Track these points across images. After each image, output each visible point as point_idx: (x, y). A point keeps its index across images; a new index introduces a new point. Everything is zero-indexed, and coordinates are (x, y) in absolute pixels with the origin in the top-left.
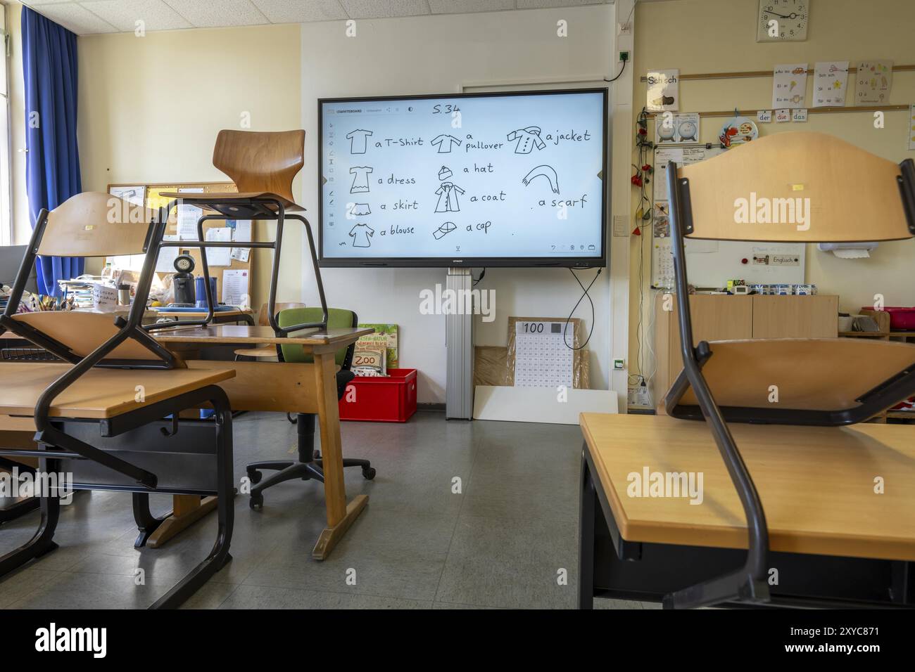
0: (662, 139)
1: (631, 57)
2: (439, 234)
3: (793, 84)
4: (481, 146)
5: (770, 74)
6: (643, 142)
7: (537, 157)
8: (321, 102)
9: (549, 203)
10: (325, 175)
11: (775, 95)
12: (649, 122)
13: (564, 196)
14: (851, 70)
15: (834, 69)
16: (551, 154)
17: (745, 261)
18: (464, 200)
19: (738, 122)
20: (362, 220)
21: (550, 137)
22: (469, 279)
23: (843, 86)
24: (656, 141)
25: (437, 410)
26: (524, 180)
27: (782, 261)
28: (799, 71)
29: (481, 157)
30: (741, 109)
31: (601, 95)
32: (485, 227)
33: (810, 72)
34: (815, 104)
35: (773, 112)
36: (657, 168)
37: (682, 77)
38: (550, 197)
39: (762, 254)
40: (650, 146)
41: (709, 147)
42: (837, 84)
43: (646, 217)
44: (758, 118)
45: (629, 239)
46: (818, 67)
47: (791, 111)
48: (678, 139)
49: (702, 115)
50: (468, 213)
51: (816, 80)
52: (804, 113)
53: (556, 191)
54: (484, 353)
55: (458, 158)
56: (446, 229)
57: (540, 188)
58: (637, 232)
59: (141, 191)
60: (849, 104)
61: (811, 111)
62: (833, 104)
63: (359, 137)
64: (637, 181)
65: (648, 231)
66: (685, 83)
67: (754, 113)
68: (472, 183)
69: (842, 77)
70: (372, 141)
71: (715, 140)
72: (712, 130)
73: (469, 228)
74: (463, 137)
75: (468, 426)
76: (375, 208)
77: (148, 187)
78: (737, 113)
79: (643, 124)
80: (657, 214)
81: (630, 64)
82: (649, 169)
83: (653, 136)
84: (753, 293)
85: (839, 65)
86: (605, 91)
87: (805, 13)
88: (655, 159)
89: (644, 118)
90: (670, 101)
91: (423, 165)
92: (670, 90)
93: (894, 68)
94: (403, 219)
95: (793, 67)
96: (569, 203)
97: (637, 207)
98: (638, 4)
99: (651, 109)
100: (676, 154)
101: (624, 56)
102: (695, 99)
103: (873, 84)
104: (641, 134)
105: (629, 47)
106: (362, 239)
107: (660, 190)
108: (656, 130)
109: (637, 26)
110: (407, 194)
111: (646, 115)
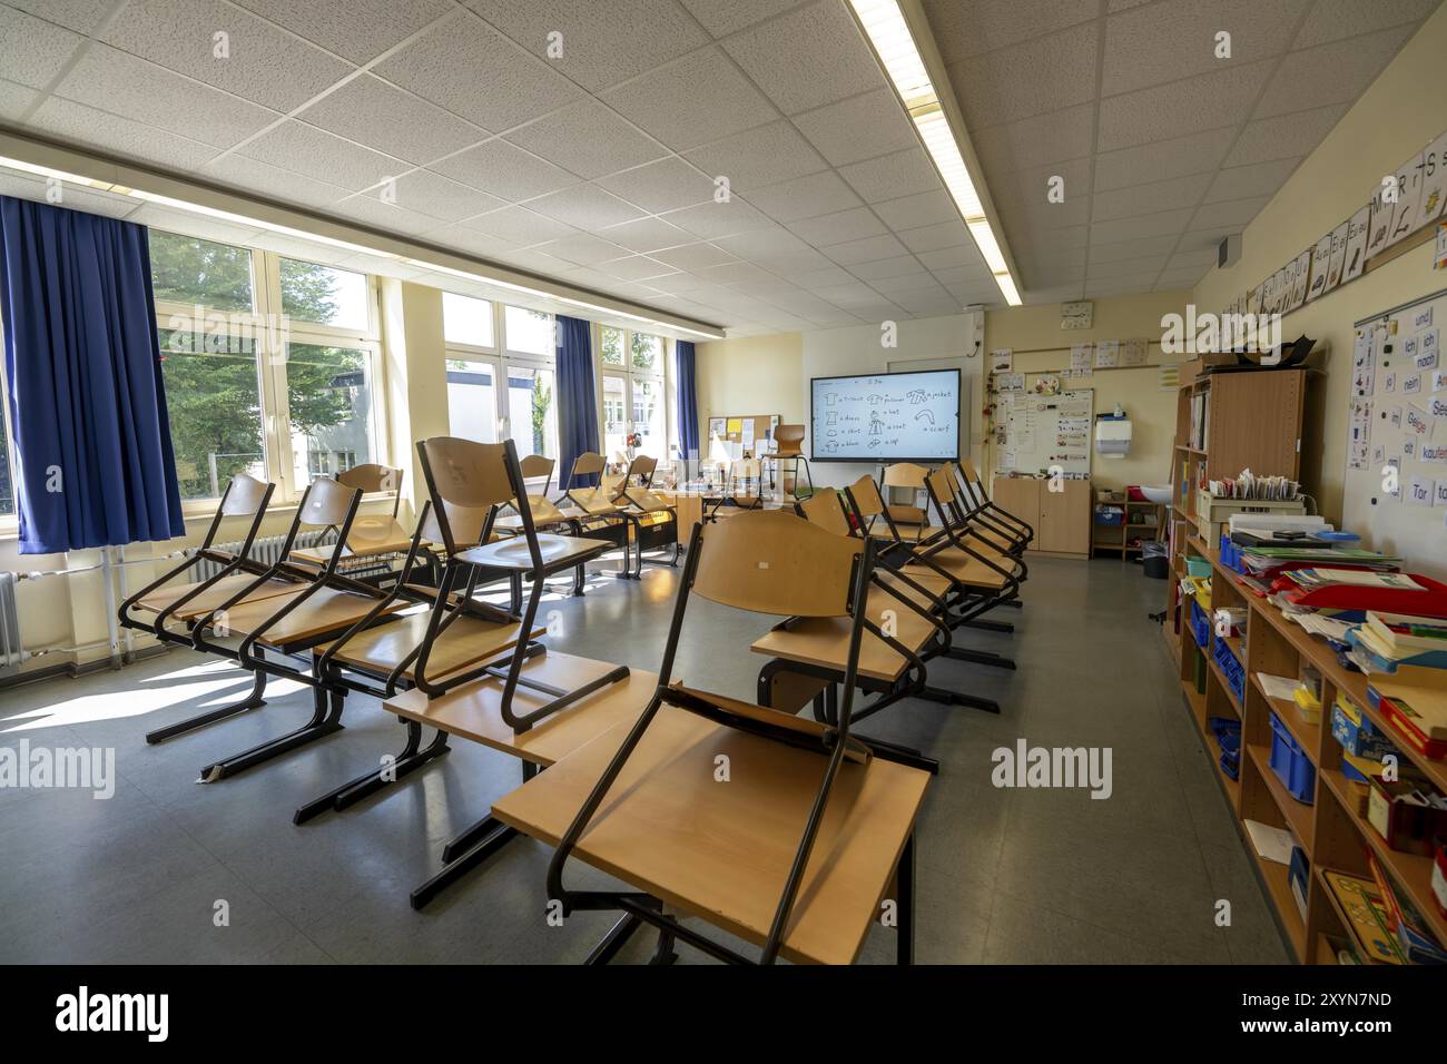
0: (1002, 388)
1: (982, 343)
2: (871, 446)
3: (1083, 355)
4: (893, 400)
5: (1069, 349)
6: (991, 390)
7: (922, 405)
8: (812, 380)
9: (929, 430)
10: (815, 416)
11: (1072, 361)
12: (994, 378)
13: (936, 426)
14: (1120, 345)
15: (1110, 345)
16: (931, 404)
17: (1052, 458)
18: (884, 428)
20: (833, 438)
21: (929, 395)
23: (1115, 354)
24: (998, 389)
26: (916, 418)
27: (1075, 458)
28: (1087, 347)
29: (893, 406)
30: (1051, 370)
32: (895, 442)
33: (1094, 347)
34: (1098, 366)
35: (1071, 371)
36: (999, 405)
37: (1014, 353)
38: (929, 426)
39: (1064, 455)
40: (995, 392)
41: (1030, 393)
42: (1112, 354)
43: (993, 432)
44: (1060, 375)
45: (980, 446)
46: (1098, 344)
47: (1082, 370)
48: (1011, 387)
49: (1027, 374)
50: (886, 435)
51: (1098, 352)
52: (1090, 371)
53: (933, 423)
55: (881, 407)
56: (875, 443)
57: (925, 422)
58: (986, 441)
59: (724, 420)
60: (1120, 365)
61: (1094, 370)
62: (1110, 365)
63: (831, 397)
64: (987, 412)
65: (994, 440)
66: (1016, 356)
67: (1059, 372)
68: (888, 420)
69: (1115, 349)
70: (837, 399)
71: (1034, 389)
72: (1033, 383)
73: (887, 443)
74: (884, 396)
76: (839, 432)
77: (728, 419)
78: (1048, 372)
79: (991, 380)
80: (998, 430)
81: (981, 347)
82: (994, 406)
83: (997, 385)
85: (1112, 342)
86: (959, 370)
87: (1090, 312)
88: (997, 400)
89: (991, 377)
90: (1006, 366)
91: (863, 411)
92: (1007, 360)
93: (1149, 343)
94: (853, 438)
95: (1083, 345)
96: (940, 429)
97: (986, 427)
98: (986, 313)
99: (995, 371)
100: (1010, 397)
101: (978, 344)
102: (1022, 365)
103: (1136, 353)
104: (989, 386)
105: (980, 337)
106: (832, 448)
107: (1000, 417)
108: (998, 383)
109: (987, 326)
110: (855, 425)
111: (992, 374)
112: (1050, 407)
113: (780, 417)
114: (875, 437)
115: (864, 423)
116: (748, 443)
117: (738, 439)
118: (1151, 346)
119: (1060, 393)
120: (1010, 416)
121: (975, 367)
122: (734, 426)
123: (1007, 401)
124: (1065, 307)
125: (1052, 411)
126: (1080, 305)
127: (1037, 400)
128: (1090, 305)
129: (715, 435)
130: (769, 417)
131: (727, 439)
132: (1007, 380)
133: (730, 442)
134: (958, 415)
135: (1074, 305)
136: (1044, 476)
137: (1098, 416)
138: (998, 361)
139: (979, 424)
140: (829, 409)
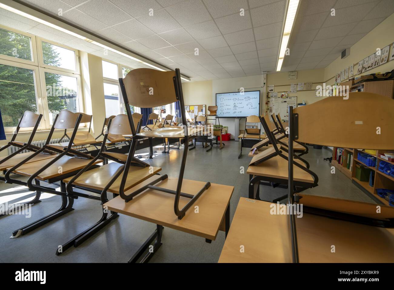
0: (271, 96)
2: (234, 113)
3: (294, 87)
5: (290, 85)
6: (268, 97)
7: (249, 101)
8: (216, 94)
9: (251, 108)
10: (217, 105)
11: (291, 89)
12: (269, 93)
13: (253, 107)
14: (305, 84)
15: (302, 84)
16: (251, 101)
17: (285, 116)
19: (283, 93)
20: (222, 111)
21: (251, 98)
22: (238, 120)
23: (303, 87)
24: (270, 97)
25: (234, 140)
26: (247, 105)
28: (295, 85)
29: (240, 101)
30: (285, 91)
31: (259, 92)
32: (241, 112)
33: (297, 84)
34: (298, 90)
35: (291, 91)
36: (270, 101)
40: (269, 98)
41: (279, 98)
42: (302, 87)
43: (268, 109)
44: (288, 92)
46: (298, 84)
47: (294, 91)
48: (274, 96)
49: (278, 92)
50: (238, 110)
51: (298, 86)
52: (296, 91)
53: (252, 106)
54: (242, 131)
55: (237, 102)
56: (235, 112)
57: (249, 106)
58: (266, 112)
59: (189, 106)
60: (304, 90)
61: (297, 91)
62: (301, 90)
63: (222, 99)
64: (267, 103)
65: (269, 111)
66: (275, 87)
67: (287, 92)
68: (239, 105)
69: (303, 85)
70: (224, 99)
71: (280, 97)
72: (280, 95)
73: (238, 112)
74: (237, 98)
75: (238, 142)
76: (224, 109)
77: (190, 106)
79: (268, 94)
80: (270, 109)
81: (265, 84)
82: (269, 102)
83: (270, 96)
84: (284, 122)
85: (302, 83)
86: (260, 91)
87: (296, 74)
88: (270, 100)
89: (268, 93)
90: (272, 90)
91: (231, 103)
92: (273, 88)
93: (313, 83)
94: (228, 111)
95: (294, 84)
96: (254, 108)
97: (266, 108)
98: (267, 75)
99: (269, 91)
100: (273, 99)
101: (264, 84)
102: (277, 90)
103: (309, 86)
104: (267, 96)
105: (265, 82)
106: (222, 114)
107: (271, 105)
108: (270, 95)
109: (267, 78)
110: (229, 107)
111: (268, 92)
112: (285, 102)
113: (206, 105)
114: (235, 110)
115: (232, 107)
116: (196, 113)
117: (193, 112)
118: (313, 84)
119: (287, 98)
120: (273, 104)
121: (264, 90)
122: (192, 108)
123: (273, 100)
124: (290, 73)
125: (285, 103)
126: (294, 72)
127: (281, 100)
128: (296, 72)
129: (186, 111)
130: (203, 105)
131: (190, 112)
132: (272, 94)
133: (190, 113)
134: (259, 104)
135: (292, 72)
136: (283, 121)
137: (298, 104)
138: (270, 89)
139: (265, 107)
140: (221, 102)
